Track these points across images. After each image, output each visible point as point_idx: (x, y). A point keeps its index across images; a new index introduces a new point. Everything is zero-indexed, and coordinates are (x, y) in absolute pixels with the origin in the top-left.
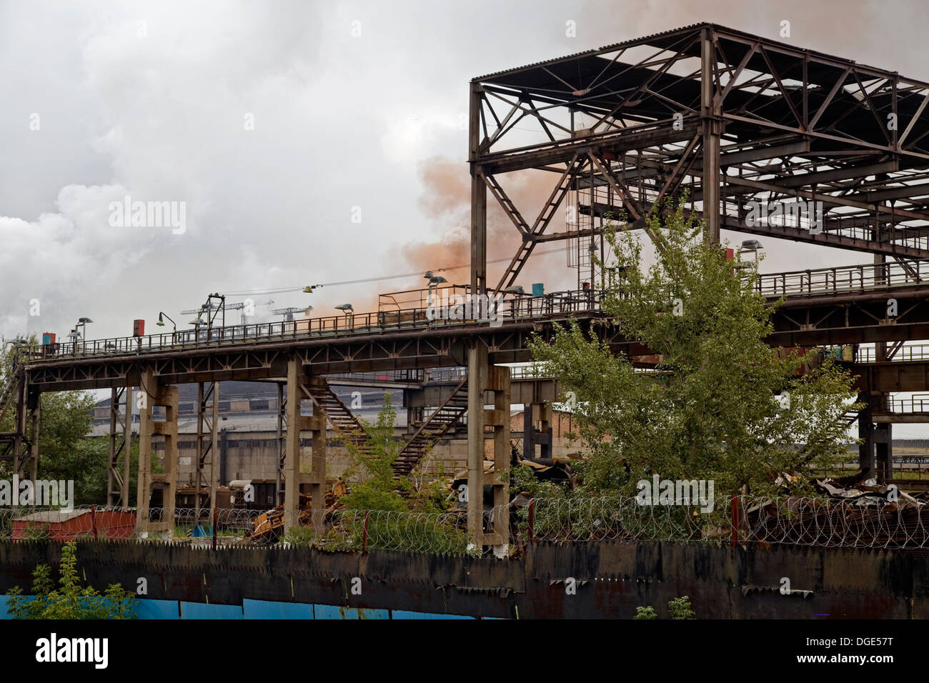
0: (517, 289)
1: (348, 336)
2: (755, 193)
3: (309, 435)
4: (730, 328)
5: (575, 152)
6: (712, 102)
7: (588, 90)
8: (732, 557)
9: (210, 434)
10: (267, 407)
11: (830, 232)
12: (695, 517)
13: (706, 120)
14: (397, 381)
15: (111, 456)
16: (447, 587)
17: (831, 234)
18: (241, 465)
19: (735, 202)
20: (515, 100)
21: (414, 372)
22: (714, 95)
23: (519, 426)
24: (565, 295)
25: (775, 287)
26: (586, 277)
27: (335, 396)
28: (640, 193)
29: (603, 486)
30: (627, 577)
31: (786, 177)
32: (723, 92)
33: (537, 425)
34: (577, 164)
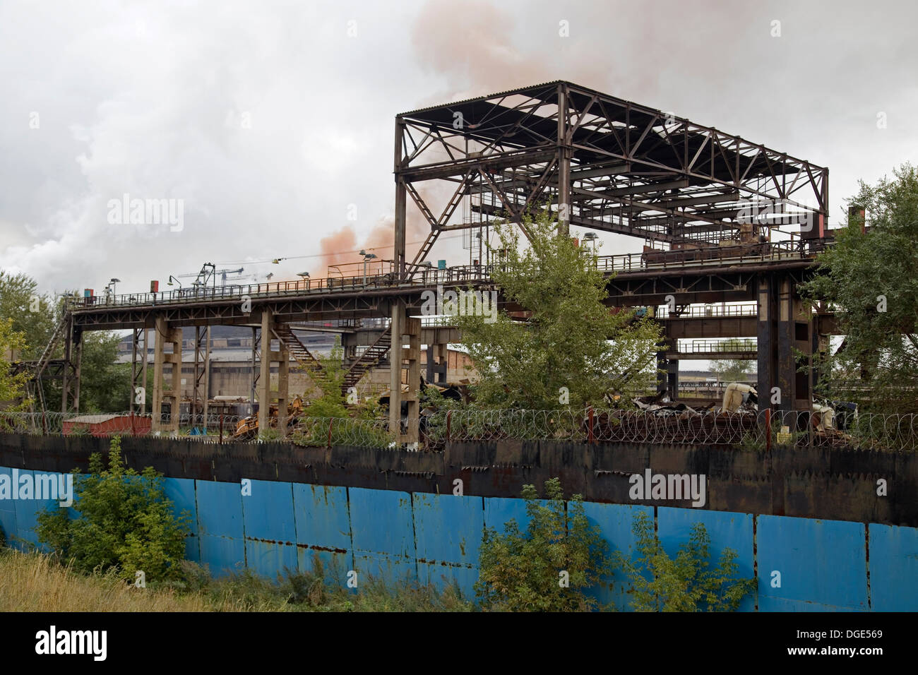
0: (427, 264)
1: (306, 295)
2: (591, 200)
3: (277, 365)
4: (579, 293)
5: (469, 168)
6: (565, 136)
7: (479, 125)
8: (588, 451)
9: (204, 363)
10: (239, 345)
11: (642, 228)
12: (552, 424)
13: (561, 148)
14: (340, 328)
15: (133, 377)
16: (389, 471)
17: (643, 230)
18: (222, 385)
19: (578, 206)
20: (427, 130)
21: (353, 321)
22: (566, 131)
23: (424, 359)
24: (461, 268)
25: (606, 265)
26: (476, 256)
27: (295, 337)
28: (514, 198)
29: (489, 402)
30: (515, 465)
31: (612, 189)
32: (573, 129)
33: (437, 360)
34: (470, 177)
